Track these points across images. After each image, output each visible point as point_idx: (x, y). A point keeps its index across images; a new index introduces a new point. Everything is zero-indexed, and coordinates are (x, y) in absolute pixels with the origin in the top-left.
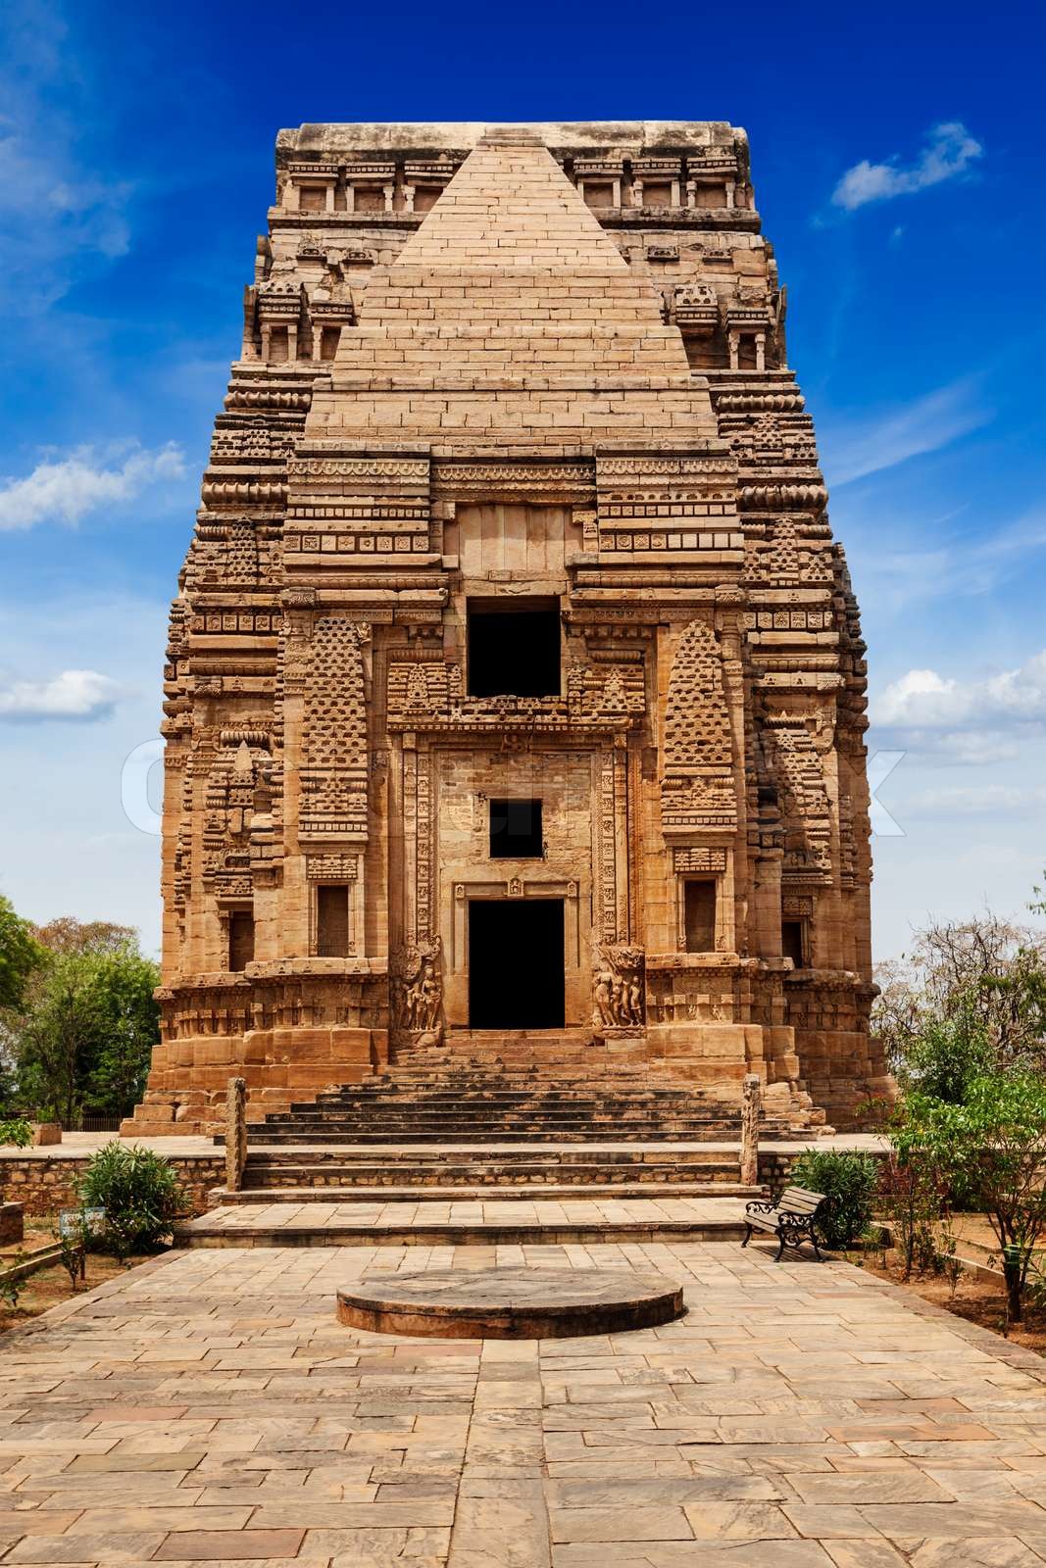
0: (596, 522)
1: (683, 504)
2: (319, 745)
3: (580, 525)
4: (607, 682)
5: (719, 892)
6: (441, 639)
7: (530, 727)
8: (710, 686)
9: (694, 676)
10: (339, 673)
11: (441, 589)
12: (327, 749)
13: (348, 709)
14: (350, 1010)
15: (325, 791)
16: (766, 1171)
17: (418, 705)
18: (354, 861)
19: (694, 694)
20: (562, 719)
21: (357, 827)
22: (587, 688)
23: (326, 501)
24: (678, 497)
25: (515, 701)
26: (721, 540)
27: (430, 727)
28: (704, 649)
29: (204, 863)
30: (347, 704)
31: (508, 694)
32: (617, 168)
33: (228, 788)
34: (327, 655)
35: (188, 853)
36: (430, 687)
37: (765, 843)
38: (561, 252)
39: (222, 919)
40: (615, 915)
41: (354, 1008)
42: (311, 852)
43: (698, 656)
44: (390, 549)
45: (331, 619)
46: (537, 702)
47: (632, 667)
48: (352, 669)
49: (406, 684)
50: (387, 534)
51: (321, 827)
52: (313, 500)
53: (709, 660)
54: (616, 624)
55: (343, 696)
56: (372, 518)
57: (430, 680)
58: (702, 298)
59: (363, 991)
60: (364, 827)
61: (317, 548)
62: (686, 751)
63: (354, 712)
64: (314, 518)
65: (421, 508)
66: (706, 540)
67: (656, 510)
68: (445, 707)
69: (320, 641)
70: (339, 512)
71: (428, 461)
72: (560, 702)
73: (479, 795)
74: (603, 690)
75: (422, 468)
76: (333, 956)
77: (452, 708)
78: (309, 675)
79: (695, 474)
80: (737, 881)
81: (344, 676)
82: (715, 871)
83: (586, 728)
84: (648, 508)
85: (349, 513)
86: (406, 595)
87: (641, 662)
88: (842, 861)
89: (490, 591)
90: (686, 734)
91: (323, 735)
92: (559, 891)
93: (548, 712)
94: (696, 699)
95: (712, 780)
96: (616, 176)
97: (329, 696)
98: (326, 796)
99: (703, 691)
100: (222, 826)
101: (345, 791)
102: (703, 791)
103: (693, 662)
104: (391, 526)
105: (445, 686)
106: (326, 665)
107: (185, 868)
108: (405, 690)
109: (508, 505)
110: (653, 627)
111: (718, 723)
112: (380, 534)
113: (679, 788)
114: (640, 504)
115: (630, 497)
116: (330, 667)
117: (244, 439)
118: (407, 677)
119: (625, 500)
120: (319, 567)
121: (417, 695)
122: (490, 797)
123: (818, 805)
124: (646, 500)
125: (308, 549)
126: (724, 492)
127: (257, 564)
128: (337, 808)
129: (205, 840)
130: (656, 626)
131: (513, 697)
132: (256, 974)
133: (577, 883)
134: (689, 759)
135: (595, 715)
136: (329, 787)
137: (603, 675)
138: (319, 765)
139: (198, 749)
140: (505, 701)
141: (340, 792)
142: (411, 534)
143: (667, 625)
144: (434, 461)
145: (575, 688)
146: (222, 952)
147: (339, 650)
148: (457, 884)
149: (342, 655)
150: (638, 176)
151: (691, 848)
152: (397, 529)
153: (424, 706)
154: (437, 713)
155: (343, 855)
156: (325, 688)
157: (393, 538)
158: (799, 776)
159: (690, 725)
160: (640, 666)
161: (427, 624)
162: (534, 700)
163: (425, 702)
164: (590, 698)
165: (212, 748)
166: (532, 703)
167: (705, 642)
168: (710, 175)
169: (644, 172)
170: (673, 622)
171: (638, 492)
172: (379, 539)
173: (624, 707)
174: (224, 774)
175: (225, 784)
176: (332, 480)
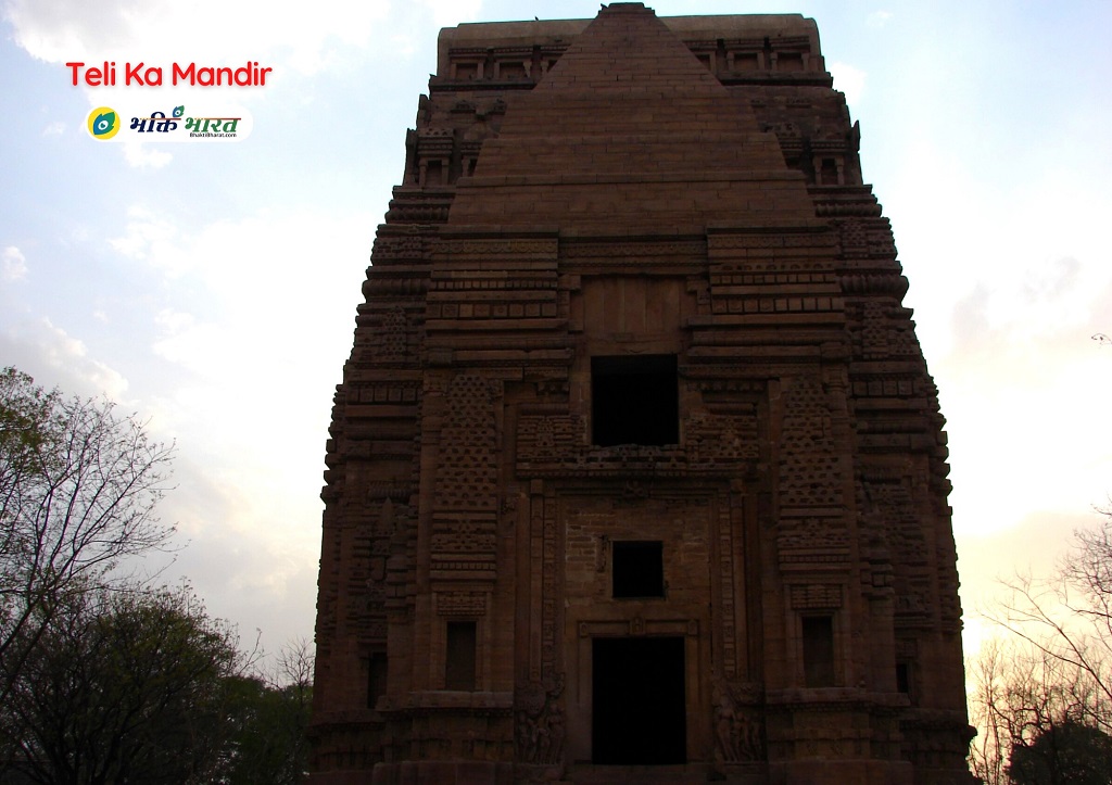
0: (709, 290)
1: (788, 273)
2: (451, 489)
3: (694, 293)
4: (723, 432)
5: (836, 627)
6: (567, 393)
7: (651, 473)
9: (805, 424)
10: (473, 424)
11: (568, 349)
12: (459, 493)
13: (480, 457)
14: (475, 743)
15: (455, 532)
17: (545, 453)
18: (481, 599)
19: (805, 441)
20: (682, 466)
21: (487, 565)
22: (704, 437)
23: (465, 275)
24: (783, 267)
25: (636, 449)
26: (824, 303)
27: (557, 474)
28: (813, 399)
29: (349, 607)
30: (479, 452)
31: (630, 443)
32: (713, 44)
33: (372, 540)
34: (462, 408)
35: (335, 599)
36: (558, 437)
37: (876, 583)
38: (671, 83)
39: (363, 659)
40: (735, 652)
41: (479, 741)
42: (442, 590)
43: (807, 405)
44: (522, 315)
45: (466, 377)
46: (658, 451)
47: (745, 418)
48: (484, 420)
49: (534, 434)
50: (519, 302)
51: (452, 565)
52: (453, 275)
53: (818, 409)
54: (730, 379)
55: (475, 445)
56: (506, 289)
57: (557, 431)
58: (789, 132)
59: (489, 724)
60: (493, 566)
61: (456, 316)
62: (800, 493)
63: (485, 459)
64: (454, 290)
65: (550, 280)
66: (810, 303)
67: (764, 279)
68: (570, 455)
69: (456, 395)
70: (476, 285)
71: (556, 240)
72: (679, 450)
73: (603, 538)
74: (719, 439)
75: (552, 246)
76: (461, 689)
77: (578, 456)
78: (444, 426)
79: (797, 247)
80: (854, 617)
81: (476, 426)
82: (832, 608)
83: (705, 474)
84: (756, 277)
85: (485, 285)
86: (534, 355)
87: (754, 413)
88: (942, 605)
89: (613, 350)
90: (799, 478)
91: (456, 480)
92: (679, 629)
93: (668, 459)
94: (807, 445)
95: (826, 520)
96: (712, 50)
97: (462, 444)
98: (457, 537)
99: (814, 438)
100: (366, 573)
101: (475, 532)
102: (818, 530)
103: (803, 411)
104: (522, 295)
105: (570, 436)
106: (461, 417)
107: (332, 612)
108: (533, 440)
109: (629, 277)
110: (765, 381)
111: (829, 467)
112: (513, 302)
113: (794, 527)
114: (748, 274)
115: (739, 268)
116: (464, 419)
117: (400, 244)
118: (536, 428)
119: (735, 270)
120: (457, 332)
121: (545, 444)
122: (612, 539)
123: (918, 553)
124: (754, 270)
125: (447, 316)
126: (824, 263)
127: (406, 345)
128: (467, 547)
129: (351, 586)
130: (767, 380)
131: (633, 445)
132: (388, 707)
133: (698, 621)
134: (802, 500)
135: (712, 462)
136: (460, 528)
137: (719, 425)
138: (451, 508)
139: (348, 505)
140: (627, 449)
141: (471, 532)
142: (541, 302)
143: (777, 379)
144: (563, 241)
145: (693, 437)
146: (361, 690)
147: (473, 403)
148: (581, 622)
149: (475, 408)
150: (730, 49)
151: (807, 585)
152: (528, 298)
153: (551, 455)
154: (563, 460)
155: (472, 593)
156: (459, 438)
157: (525, 306)
158: (899, 527)
159: (803, 469)
160: (753, 417)
161: (554, 380)
162: (654, 448)
163: (552, 451)
164: (707, 446)
165: (360, 504)
166: (652, 451)
167: (814, 393)
168: (789, 48)
169: (735, 46)
170: (782, 376)
171: (745, 263)
172: (512, 307)
173: (740, 454)
174: (370, 527)
175: (370, 536)
176: (471, 257)
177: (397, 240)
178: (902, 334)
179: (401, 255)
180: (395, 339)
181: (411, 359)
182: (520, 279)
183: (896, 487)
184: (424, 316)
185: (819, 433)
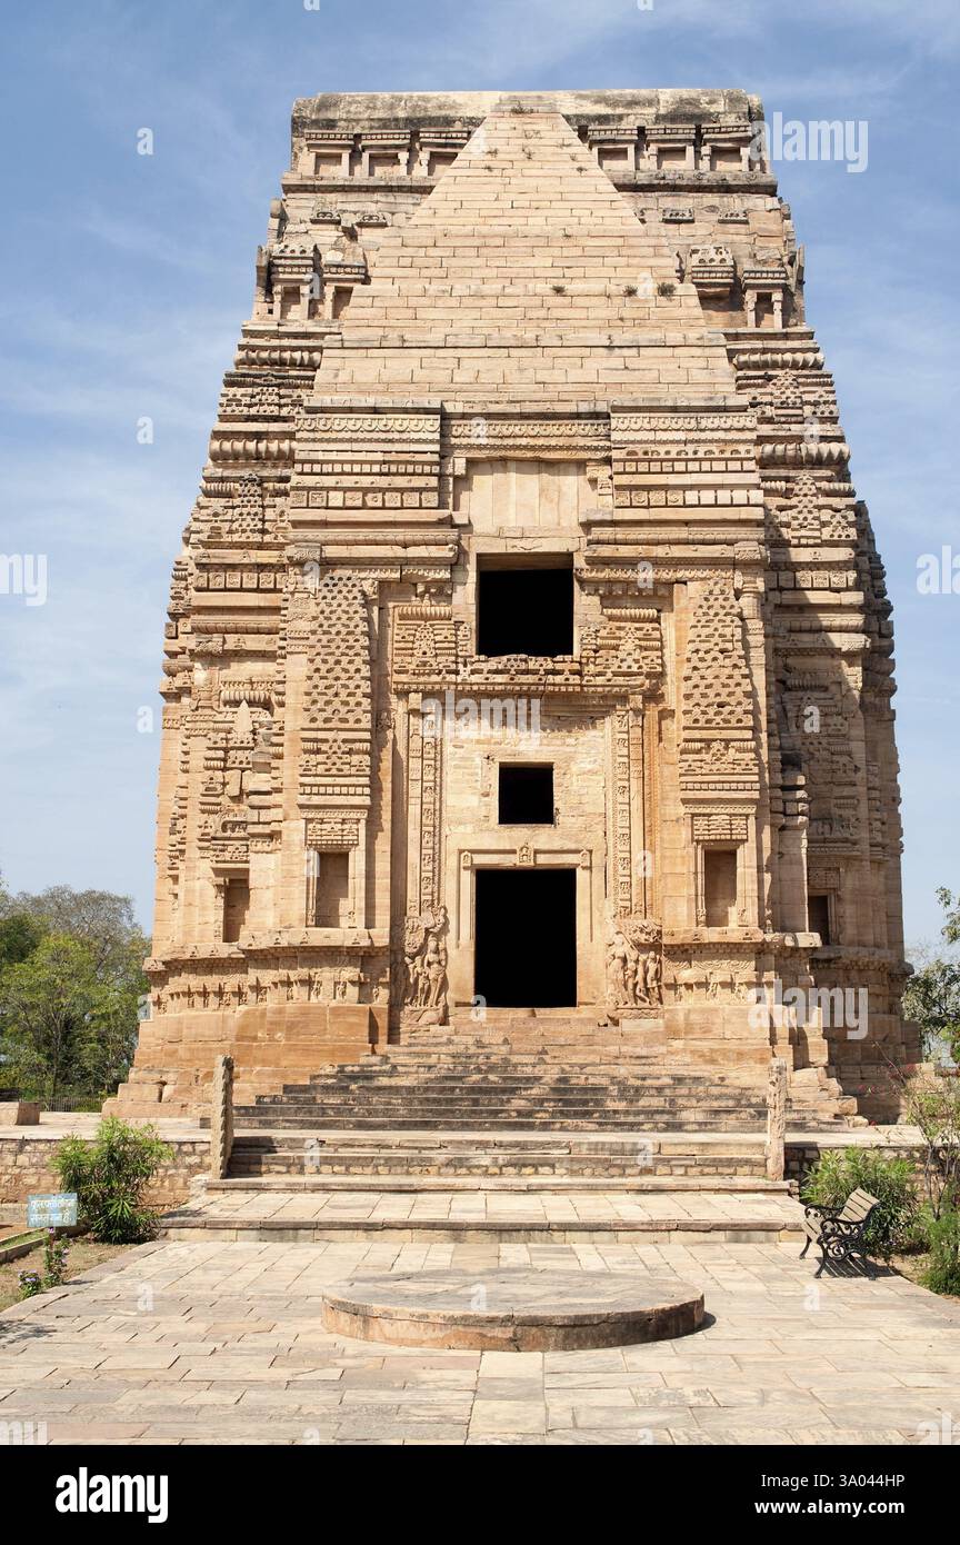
0: (611, 477)
1: (700, 460)
2: (321, 705)
3: (595, 481)
4: (622, 642)
5: (740, 862)
6: (449, 596)
7: (541, 688)
9: (713, 636)
10: (344, 630)
11: (450, 546)
12: (330, 709)
13: (352, 668)
14: (348, 985)
15: (326, 752)
16: (794, 1165)
17: (424, 664)
18: (355, 826)
19: (713, 654)
20: (575, 679)
21: (359, 790)
22: (601, 647)
23: (333, 456)
24: (696, 453)
25: (525, 661)
26: (740, 496)
27: (438, 687)
28: (724, 607)
29: (200, 827)
30: (350, 662)
31: (518, 654)
32: (632, 134)
33: (226, 750)
34: (331, 612)
35: (183, 817)
36: (437, 645)
37: (789, 811)
38: (575, 212)
39: (218, 886)
40: (631, 886)
42: (310, 816)
43: (717, 614)
44: (399, 505)
45: (337, 577)
46: (549, 662)
47: (648, 626)
48: (357, 626)
49: (413, 642)
50: (396, 490)
51: (322, 790)
52: (320, 456)
53: (729, 619)
54: (631, 582)
55: (347, 655)
56: (381, 474)
57: (438, 638)
58: (718, 257)
59: (363, 964)
60: (367, 791)
61: (324, 504)
62: (704, 713)
63: (358, 671)
64: (322, 474)
65: (431, 464)
66: (724, 496)
67: (673, 466)
68: (453, 667)
69: (324, 598)
70: (347, 468)
71: (439, 416)
72: (573, 661)
73: (488, 758)
74: (618, 650)
75: (432, 423)
76: (333, 927)
77: (461, 668)
78: (314, 632)
79: (712, 430)
80: (760, 850)
81: (348, 633)
82: (737, 840)
83: (600, 689)
84: (665, 464)
85: (357, 468)
86: (414, 552)
87: (658, 620)
88: (872, 831)
89: (498, 547)
90: (704, 696)
91: (326, 694)
92: (570, 860)
93: (560, 672)
94: (715, 659)
95: (733, 744)
96: (631, 141)
97: (332, 654)
98: (328, 758)
99: (722, 651)
100: (219, 787)
101: (348, 753)
102: (723, 755)
103: (712, 621)
104: (401, 482)
105: (453, 645)
106: (331, 622)
107: (179, 832)
108: (411, 649)
109: (520, 461)
110: (671, 585)
111: (739, 684)
112: (388, 490)
113: (698, 752)
114: (656, 460)
115: (646, 453)
116: (334, 625)
117: (253, 396)
118: (414, 635)
119: (641, 456)
120: (325, 524)
121: (425, 653)
122: (499, 759)
123: (845, 772)
124: (662, 456)
125: (314, 505)
126: (742, 448)
127: (263, 521)
128: (339, 770)
129: (202, 803)
130: (673, 583)
131: (524, 656)
132: (250, 945)
133: (591, 852)
134: (708, 721)
135: (609, 675)
136: (331, 748)
137: (618, 634)
138: (321, 725)
139: (197, 709)
140: (516, 660)
141: (343, 753)
142: (420, 490)
143: (685, 583)
144: (445, 417)
145: (589, 647)
146: (216, 921)
147: (344, 607)
148: (464, 851)
149: (347, 612)
150: (653, 141)
151: (711, 815)
152: (405, 485)
153: (431, 665)
154: (444, 672)
155: (344, 820)
156: (329, 646)
157: (402, 494)
158: (824, 741)
159: (709, 686)
160: (656, 625)
161: (435, 581)
162: (546, 660)
163: (432, 661)
164: (605, 658)
165: (212, 708)
166: (543, 662)
167: (724, 600)
168: (725, 140)
169: (659, 137)
170: (691, 580)
171: (653, 447)
172: (388, 495)
173: (640, 667)
174: (223, 735)
175: (224, 745)
176: (340, 435)
178: (838, 515)
179: (253, 411)
180: (249, 514)
181: (268, 538)
182: (399, 462)
183: (822, 695)
185: (729, 646)
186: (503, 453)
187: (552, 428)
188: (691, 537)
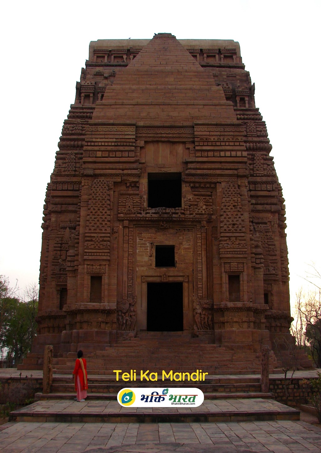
0: (194, 148)
1: (225, 142)
2: (92, 224)
3: (189, 149)
4: (199, 203)
5: (241, 279)
6: (138, 187)
7: (171, 219)
8: (236, 204)
9: (231, 201)
10: (101, 199)
11: (139, 170)
12: (96, 226)
13: (104, 212)
14: (102, 323)
15: (94, 241)
16: (272, 387)
17: (129, 210)
18: (104, 267)
19: (231, 207)
20: (182, 216)
21: (106, 254)
22: (191, 205)
23: (99, 140)
24: (223, 139)
25: (165, 209)
26: (239, 154)
27: (134, 218)
28: (234, 191)
29: (52, 270)
30: (103, 210)
31: (162, 207)
32: (198, 51)
33: (61, 244)
34: (97, 192)
35: (47, 267)
36: (134, 204)
37: (257, 262)
38: (181, 66)
39: (58, 290)
40: (202, 288)
41: (103, 322)
42: (89, 263)
43: (232, 193)
44: (121, 156)
45: (98, 180)
46: (173, 210)
47: (207, 198)
48: (106, 197)
49: (125, 203)
50: (120, 151)
51: (93, 254)
52: (94, 140)
53: (236, 195)
54: (202, 182)
55: (102, 207)
56: (115, 146)
57: (134, 202)
58: (227, 87)
59: (107, 316)
60: (109, 254)
61: (95, 156)
62: (228, 227)
63: (106, 212)
64: (94, 146)
65: (132, 142)
66: (234, 154)
67: (216, 144)
68: (139, 211)
69: (94, 187)
70: (103, 144)
71: (135, 127)
72: (182, 210)
73: (152, 244)
74: (197, 206)
75: (133, 129)
76: (96, 303)
77: (142, 212)
78: (90, 199)
79: (229, 132)
80: (248, 275)
81: (102, 200)
82: (240, 272)
83: (191, 219)
84: (213, 143)
85: (106, 144)
86: (126, 172)
87: (211, 196)
88: (282, 271)
89: (157, 171)
90: (228, 221)
91: (94, 221)
92: (181, 279)
93: (177, 213)
94: (231, 209)
95: (238, 238)
96: (198, 53)
97: (97, 206)
98: (95, 243)
99: (234, 206)
100: (59, 257)
101: (102, 241)
102: (235, 242)
103: (230, 195)
104: (121, 148)
105: (139, 204)
106: (96, 196)
107: (45, 272)
108: (125, 205)
109: (163, 142)
110: (215, 183)
111: (240, 217)
112: (117, 151)
113: (226, 240)
114: (210, 142)
115: (207, 139)
118: (126, 201)
119: (205, 140)
120: (95, 162)
121: (129, 207)
122: (155, 244)
123: (273, 251)
124: (212, 140)
125: (92, 156)
126: (240, 138)
127: (75, 167)
128: (98, 247)
129: (53, 262)
132: (67, 309)
133: (188, 276)
134: (229, 230)
135: (194, 215)
136: (96, 239)
137: (197, 200)
138: (92, 231)
139: (52, 230)
140: (161, 209)
141: (100, 241)
142: (129, 151)
143: (220, 183)
144: (138, 127)
145: (187, 205)
146: (57, 303)
147: (101, 190)
148: (143, 276)
149: (102, 192)
150: (205, 53)
151: (230, 263)
152: (123, 149)
153: (132, 211)
154: (136, 213)
155: (100, 265)
156: (96, 204)
157: (122, 152)
158: (266, 241)
159: (229, 218)
160: (211, 197)
161: (133, 182)
162: (172, 209)
163: (132, 209)
164: (193, 208)
165: (57, 230)
166: (171, 210)
167: (234, 188)
168: (228, 53)
169: (207, 52)
170: (222, 182)
171: (209, 137)
172: (117, 153)
173: (205, 212)
174: (60, 239)
175: (61, 242)
176: (101, 133)
177: (72, 126)
178: (269, 166)
179: (73, 132)
180: (71, 165)
181: (77, 173)
182: (120, 142)
183: (265, 226)
184: (82, 156)
186: (157, 139)
187: (174, 131)
188: (222, 167)
